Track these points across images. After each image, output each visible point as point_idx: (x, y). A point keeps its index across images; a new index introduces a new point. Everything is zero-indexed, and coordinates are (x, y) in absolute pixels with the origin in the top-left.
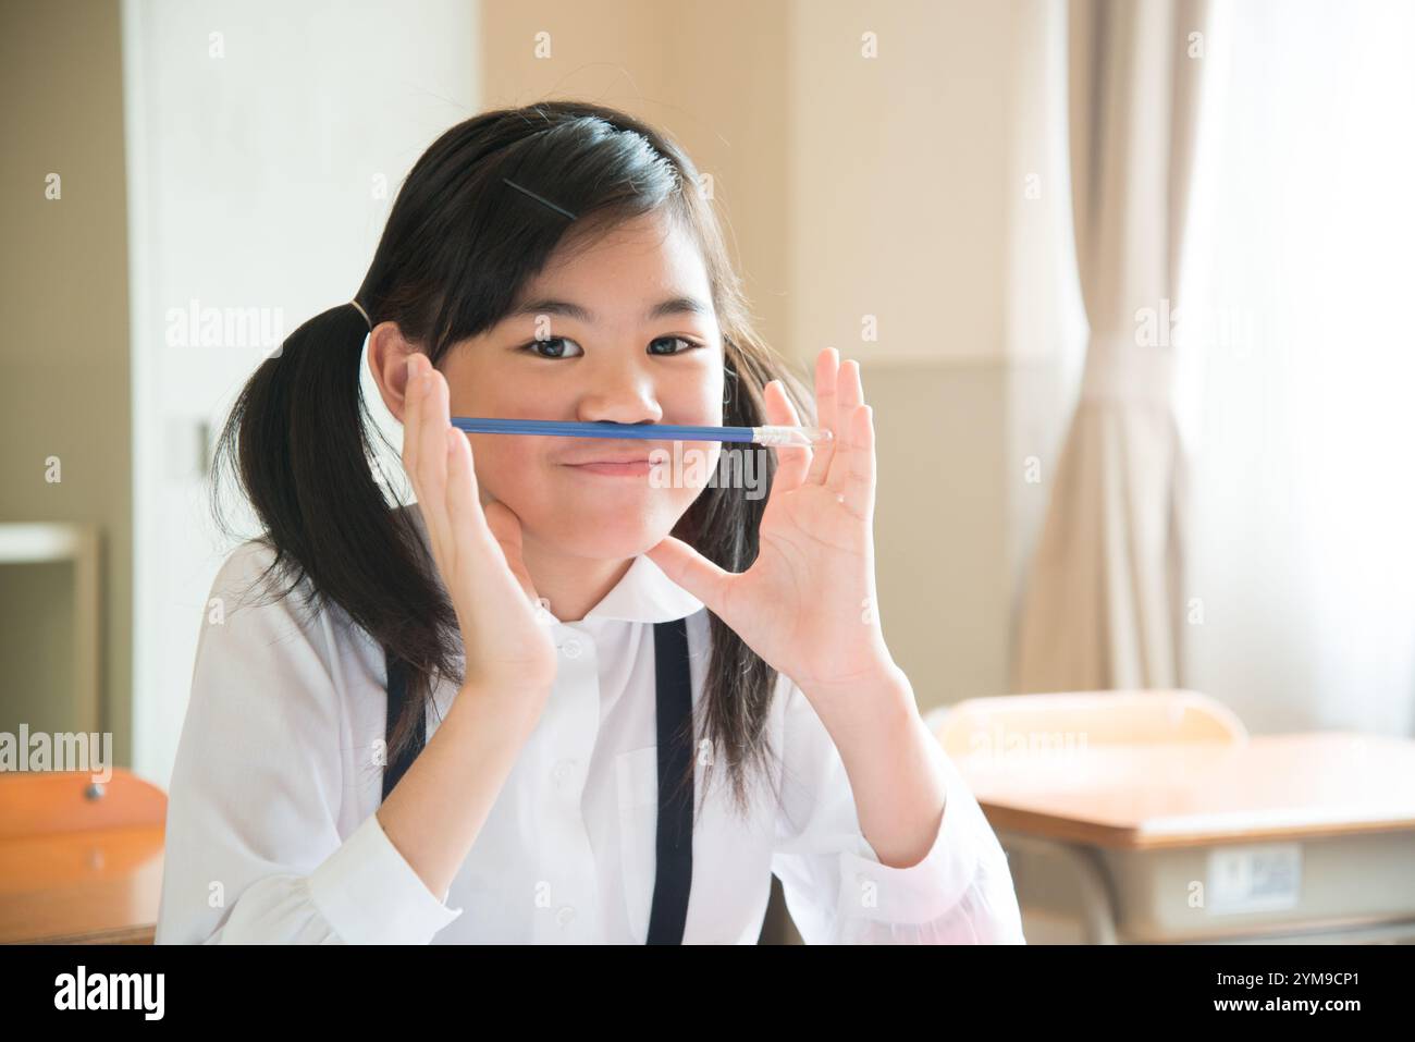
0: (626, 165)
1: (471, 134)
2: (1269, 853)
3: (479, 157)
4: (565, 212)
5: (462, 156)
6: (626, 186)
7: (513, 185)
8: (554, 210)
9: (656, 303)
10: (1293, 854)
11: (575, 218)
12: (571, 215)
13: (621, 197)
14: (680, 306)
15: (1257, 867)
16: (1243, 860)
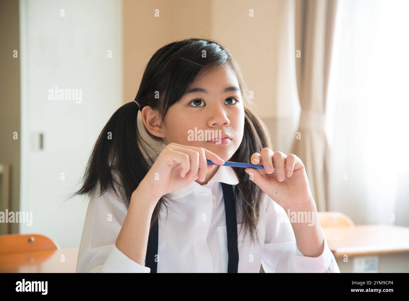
0: (215, 51)
1: (167, 48)
2: (370, 259)
3: (171, 53)
4: (199, 65)
5: (165, 54)
6: (216, 57)
7: (183, 59)
8: (195, 64)
9: (226, 88)
10: (376, 259)
11: (202, 66)
12: (201, 65)
13: (214, 60)
14: (232, 89)
15: (367, 262)
16: (363, 260)
